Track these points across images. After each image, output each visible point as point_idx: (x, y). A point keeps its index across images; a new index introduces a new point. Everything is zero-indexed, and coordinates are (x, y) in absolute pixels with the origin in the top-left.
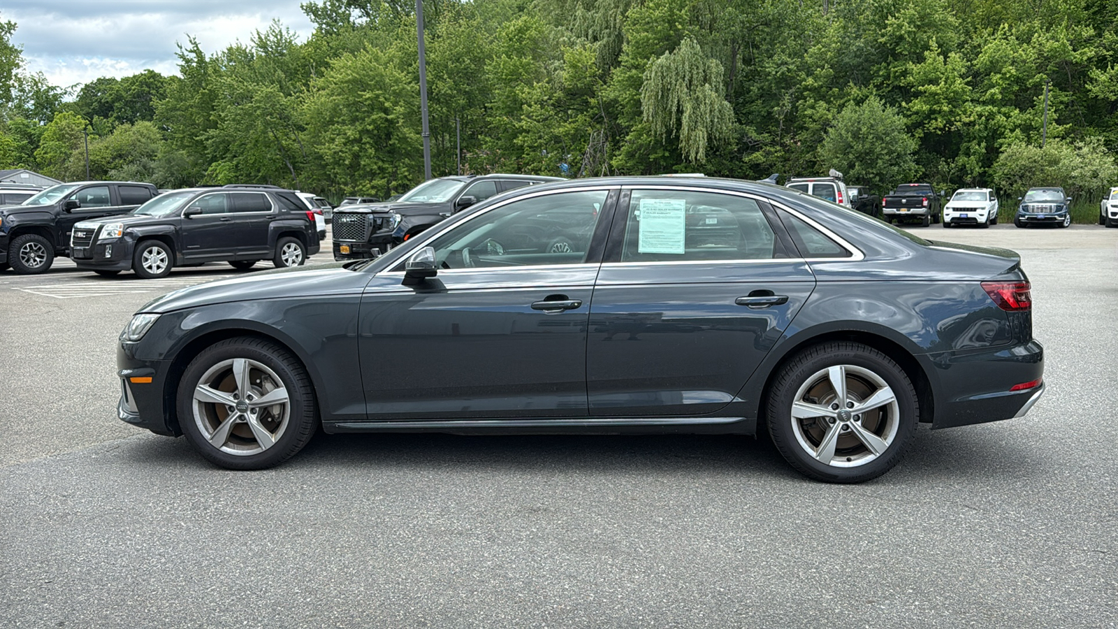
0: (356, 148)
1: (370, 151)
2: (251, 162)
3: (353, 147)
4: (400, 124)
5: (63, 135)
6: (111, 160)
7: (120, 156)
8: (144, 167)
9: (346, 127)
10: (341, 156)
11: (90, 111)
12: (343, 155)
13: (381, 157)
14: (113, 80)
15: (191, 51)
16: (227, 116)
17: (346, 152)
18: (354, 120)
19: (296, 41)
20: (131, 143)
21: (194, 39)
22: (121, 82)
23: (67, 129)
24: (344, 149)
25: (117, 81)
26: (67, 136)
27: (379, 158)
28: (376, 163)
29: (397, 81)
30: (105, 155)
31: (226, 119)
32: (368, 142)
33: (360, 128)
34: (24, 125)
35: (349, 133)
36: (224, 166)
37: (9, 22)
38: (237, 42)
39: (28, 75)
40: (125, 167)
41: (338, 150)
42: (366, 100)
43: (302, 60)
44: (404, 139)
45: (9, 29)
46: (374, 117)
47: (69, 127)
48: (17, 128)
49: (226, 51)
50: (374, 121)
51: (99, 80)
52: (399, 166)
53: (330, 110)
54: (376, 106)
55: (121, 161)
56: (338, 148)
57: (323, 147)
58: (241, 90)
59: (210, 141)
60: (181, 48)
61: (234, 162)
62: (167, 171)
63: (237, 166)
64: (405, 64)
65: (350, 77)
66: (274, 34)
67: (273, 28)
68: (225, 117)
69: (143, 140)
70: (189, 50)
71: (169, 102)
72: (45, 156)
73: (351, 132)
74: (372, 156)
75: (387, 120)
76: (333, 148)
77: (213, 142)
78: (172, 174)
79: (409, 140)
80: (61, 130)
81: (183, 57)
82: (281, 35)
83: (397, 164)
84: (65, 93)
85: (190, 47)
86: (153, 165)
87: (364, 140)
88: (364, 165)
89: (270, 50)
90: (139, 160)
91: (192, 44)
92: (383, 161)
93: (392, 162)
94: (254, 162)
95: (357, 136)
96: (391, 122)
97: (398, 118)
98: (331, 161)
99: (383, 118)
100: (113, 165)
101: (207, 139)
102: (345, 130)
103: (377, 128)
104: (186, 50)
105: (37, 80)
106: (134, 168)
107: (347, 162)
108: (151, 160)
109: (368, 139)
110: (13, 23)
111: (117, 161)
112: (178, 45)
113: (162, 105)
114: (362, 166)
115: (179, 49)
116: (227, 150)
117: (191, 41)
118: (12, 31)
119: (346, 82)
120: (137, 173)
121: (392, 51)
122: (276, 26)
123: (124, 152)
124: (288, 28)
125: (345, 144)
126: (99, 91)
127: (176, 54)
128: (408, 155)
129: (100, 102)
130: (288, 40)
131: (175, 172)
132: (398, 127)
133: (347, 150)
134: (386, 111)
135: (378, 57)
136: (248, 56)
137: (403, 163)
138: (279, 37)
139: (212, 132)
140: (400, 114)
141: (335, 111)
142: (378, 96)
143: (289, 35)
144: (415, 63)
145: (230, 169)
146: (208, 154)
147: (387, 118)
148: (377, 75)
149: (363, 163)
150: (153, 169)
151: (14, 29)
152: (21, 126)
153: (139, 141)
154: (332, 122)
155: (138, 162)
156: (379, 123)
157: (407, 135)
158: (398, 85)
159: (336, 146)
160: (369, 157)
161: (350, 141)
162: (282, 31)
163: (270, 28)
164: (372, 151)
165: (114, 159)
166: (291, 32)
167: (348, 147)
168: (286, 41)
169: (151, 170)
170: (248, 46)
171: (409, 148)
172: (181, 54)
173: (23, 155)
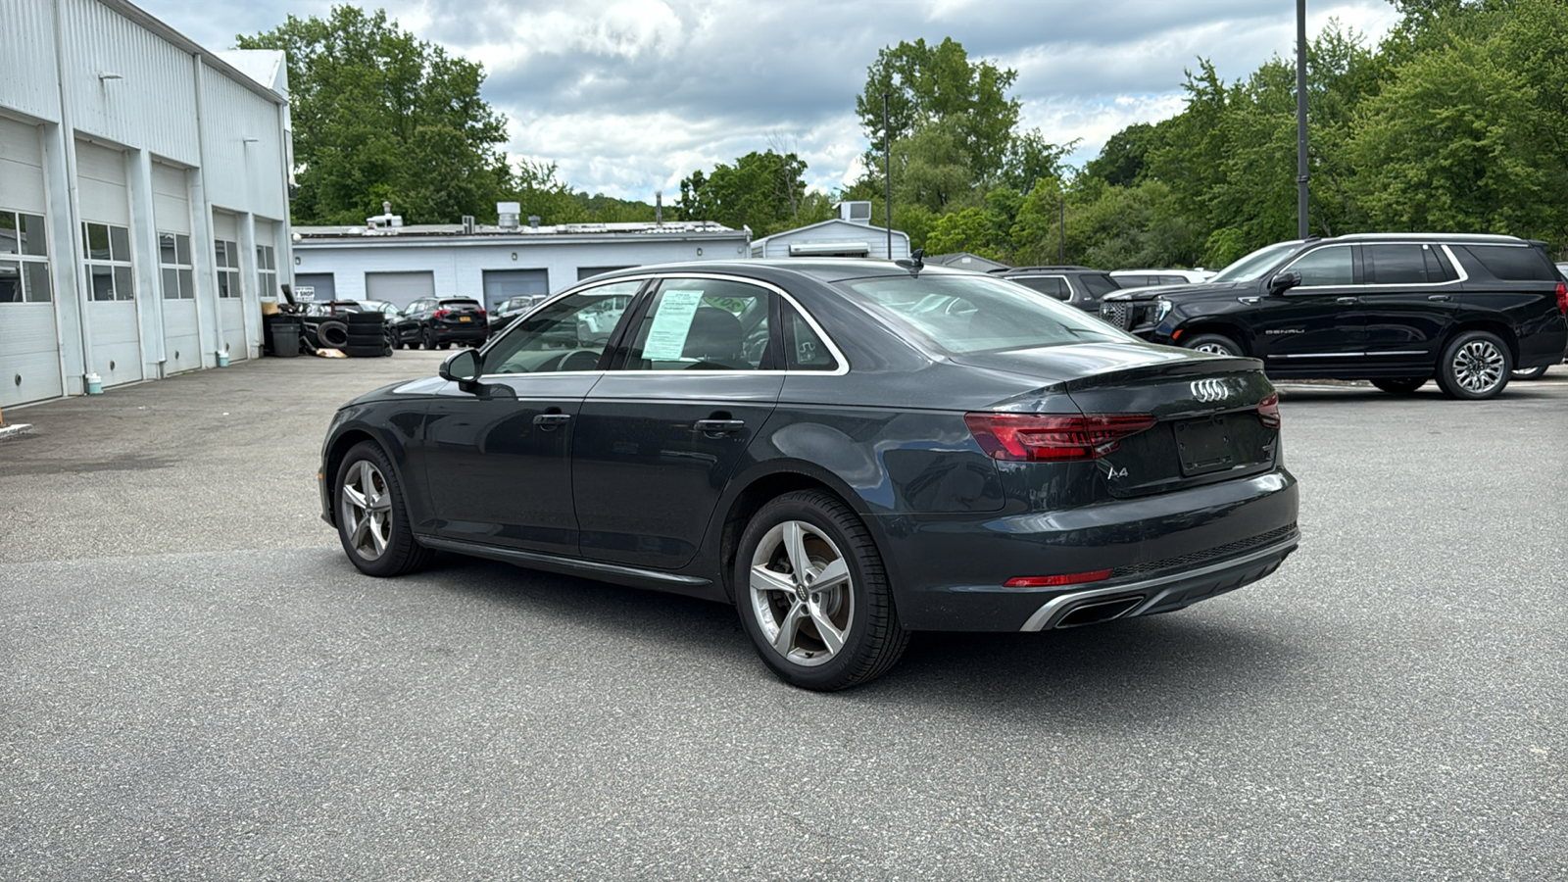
0: (1421, 196)
1: (1444, 198)
2: (1268, 226)
3: (1417, 194)
4: (1496, 153)
5: (1043, 206)
6: (1092, 235)
7: (1104, 229)
8: (1133, 241)
9: (1406, 166)
10: (1396, 210)
11: (1115, 169)
12: (1400, 208)
13: (1463, 206)
14: (1148, 126)
15: (1202, 79)
16: (1236, 164)
17: (1405, 203)
18: (1423, 154)
19: (1362, 45)
20: (1118, 210)
21: (1207, 62)
22: (1157, 128)
23: (1048, 197)
24: (1401, 200)
25: (1151, 127)
26: (1047, 206)
27: (1460, 210)
28: (1453, 217)
29: (1498, 87)
30: (1085, 229)
31: (1235, 168)
32: (1441, 186)
33: (1429, 165)
34: (1003, 196)
35: (1411, 173)
36: (1228, 235)
37: (1010, 70)
38: (1274, 56)
39: (1022, 135)
40: (1107, 242)
41: (1392, 201)
42: (1443, 121)
43: (1368, 72)
44: (1504, 177)
45: (1009, 78)
46: (1452, 146)
47: (1050, 196)
48: (995, 201)
49: (1258, 72)
50: (1453, 154)
51: (1130, 128)
52: (1494, 219)
53: (1387, 142)
54: (1458, 127)
55: (1104, 236)
56: (1393, 199)
57: (1371, 198)
58: (1259, 127)
59: (1216, 201)
60: (1190, 76)
61: (1245, 228)
62: (1159, 245)
63: (1248, 233)
64: (1516, 59)
65: (1419, 89)
66: (1328, 38)
67: (1328, 30)
68: (1234, 165)
69: (1136, 206)
70: (1198, 77)
71: (1169, 151)
72: (1022, 233)
73: (1414, 172)
74: (1446, 206)
75: (1475, 149)
76: (1385, 199)
77: (1220, 202)
78: (1166, 249)
79: (1513, 177)
80: (1041, 200)
81: (1191, 88)
82: (1339, 40)
83: (1490, 217)
84: (1062, 152)
85: (1201, 73)
86: (1142, 238)
87: (1435, 183)
88: (1433, 222)
89: (1321, 62)
90: (1127, 233)
91: (1204, 68)
92: (1467, 214)
93: (1483, 213)
94: (1271, 228)
95: (1424, 178)
96: (1483, 151)
97: (1495, 143)
98: (1381, 218)
99: (1469, 147)
100: (1093, 241)
101: (1211, 200)
102: (1404, 170)
103: (1462, 163)
104: (1195, 78)
105: (1032, 138)
106: (1118, 243)
107: (1405, 219)
108: (1142, 231)
109: (1442, 181)
110: (1013, 71)
111: (1098, 235)
112: (1186, 73)
113: (1160, 156)
114: (1429, 223)
115: (1187, 78)
116: (1238, 211)
117: (1202, 65)
118: (1011, 81)
119: (1412, 98)
120: (1121, 249)
121: (1495, 40)
122: (1332, 27)
123: (1107, 224)
124: (1351, 28)
125: (1404, 191)
126: (1127, 143)
127: (1182, 85)
128: (1508, 199)
129: (1128, 157)
130: (1349, 45)
131: (1170, 246)
132: (1495, 157)
133: (1406, 200)
134: (1477, 135)
135: (1470, 52)
136: (1288, 75)
137: (1501, 215)
138: (1335, 42)
139: (1217, 189)
140: (1499, 138)
141: (1396, 142)
142: (1463, 113)
143: (1352, 38)
144: (1535, 54)
145: (1237, 239)
146: (1213, 218)
147: (1475, 146)
148: (1465, 81)
149: (1430, 218)
150: (1143, 243)
151: (1014, 79)
152: (1001, 198)
153: (1131, 208)
154: (1388, 159)
155: (1125, 235)
156: (1461, 154)
157: (1509, 170)
158: (1498, 93)
159: (1391, 194)
160: (1441, 209)
161: (1412, 186)
162: (1341, 33)
163: (1325, 32)
164: (1447, 199)
165: (1095, 233)
166: (1355, 33)
167: (1409, 196)
168: (1346, 47)
169: (1140, 245)
170: (1289, 60)
171: (1513, 191)
172: (1189, 84)
173: (1000, 233)
